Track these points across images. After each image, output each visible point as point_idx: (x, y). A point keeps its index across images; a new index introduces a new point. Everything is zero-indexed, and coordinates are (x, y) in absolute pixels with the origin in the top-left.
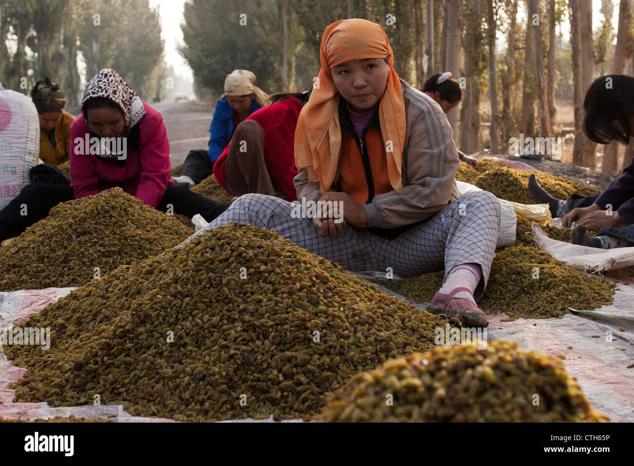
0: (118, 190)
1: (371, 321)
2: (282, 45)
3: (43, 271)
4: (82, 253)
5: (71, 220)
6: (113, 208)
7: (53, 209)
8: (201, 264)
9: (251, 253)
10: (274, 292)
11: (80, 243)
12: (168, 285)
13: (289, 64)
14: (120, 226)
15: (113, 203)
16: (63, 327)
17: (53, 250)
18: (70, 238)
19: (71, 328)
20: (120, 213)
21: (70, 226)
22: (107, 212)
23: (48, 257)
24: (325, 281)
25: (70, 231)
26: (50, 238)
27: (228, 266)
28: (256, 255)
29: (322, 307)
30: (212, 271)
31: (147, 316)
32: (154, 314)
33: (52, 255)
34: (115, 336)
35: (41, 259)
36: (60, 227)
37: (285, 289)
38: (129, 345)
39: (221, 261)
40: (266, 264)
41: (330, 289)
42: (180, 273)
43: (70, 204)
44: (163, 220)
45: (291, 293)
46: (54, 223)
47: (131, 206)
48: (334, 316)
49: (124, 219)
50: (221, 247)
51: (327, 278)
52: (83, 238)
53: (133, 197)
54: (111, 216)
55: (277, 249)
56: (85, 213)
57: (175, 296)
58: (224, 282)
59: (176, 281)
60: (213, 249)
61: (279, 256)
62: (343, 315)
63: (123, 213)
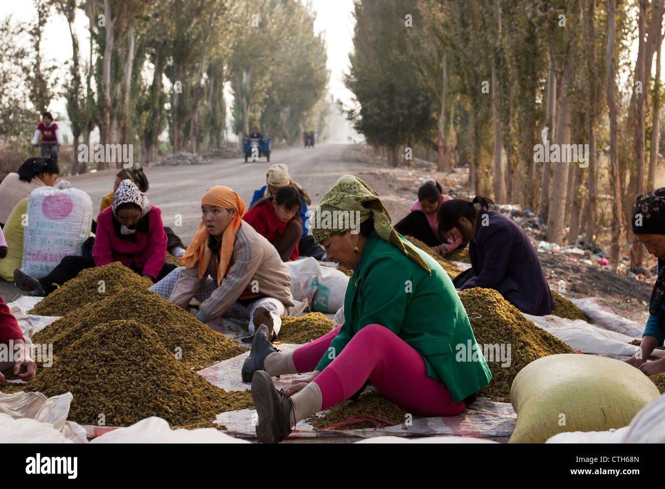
0: (119, 263)
1: (178, 332)
2: (440, 93)
3: (66, 307)
4: (89, 299)
5: (86, 280)
6: (112, 274)
7: (80, 273)
8: (113, 303)
9: (135, 300)
10: (139, 317)
11: (89, 293)
12: (99, 312)
13: (447, 115)
14: (113, 285)
15: (112, 271)
16: (57, 329)
17: (74, 296)
18: (83, 290)
19: (60, 330)
20: (115, 277)
21: (85, 283)
22: (107, 276)
23: (70, 300)
24: (165, 314)
25: (84, 286)
26: (73, 289)
27: (125, 305)
28: (137, 301)
29: (158, 324)
30: (118, 307)
31: (87, 324)
32: (89, 323)
33: (73, 299)
34: (72, 332)
35: (66, 301)
36: (80, 283)
37: (144, 316)
38: (77, 336)
39: (122, 303)
40: (140, 305)
41: (167, 318)
42: (104, 307)
43: (89, 270)
44: (142, 283)
45: (146, 318)
46: (78, 281)
47: (123, 274)
48: (160, 328)
49: (116, 281)
50: (125, 296)
51: (167, 313)
52: (91, 291)
53: (126, 268)
54: (109, 279)
55: (147, 298)
56: (95, 276)
57: (100, 316)
58: (121, 311)
59: (102, 310)
60: (121, 297)
61: (147, 301)
62: (165, 328)
63: (117, 277)
